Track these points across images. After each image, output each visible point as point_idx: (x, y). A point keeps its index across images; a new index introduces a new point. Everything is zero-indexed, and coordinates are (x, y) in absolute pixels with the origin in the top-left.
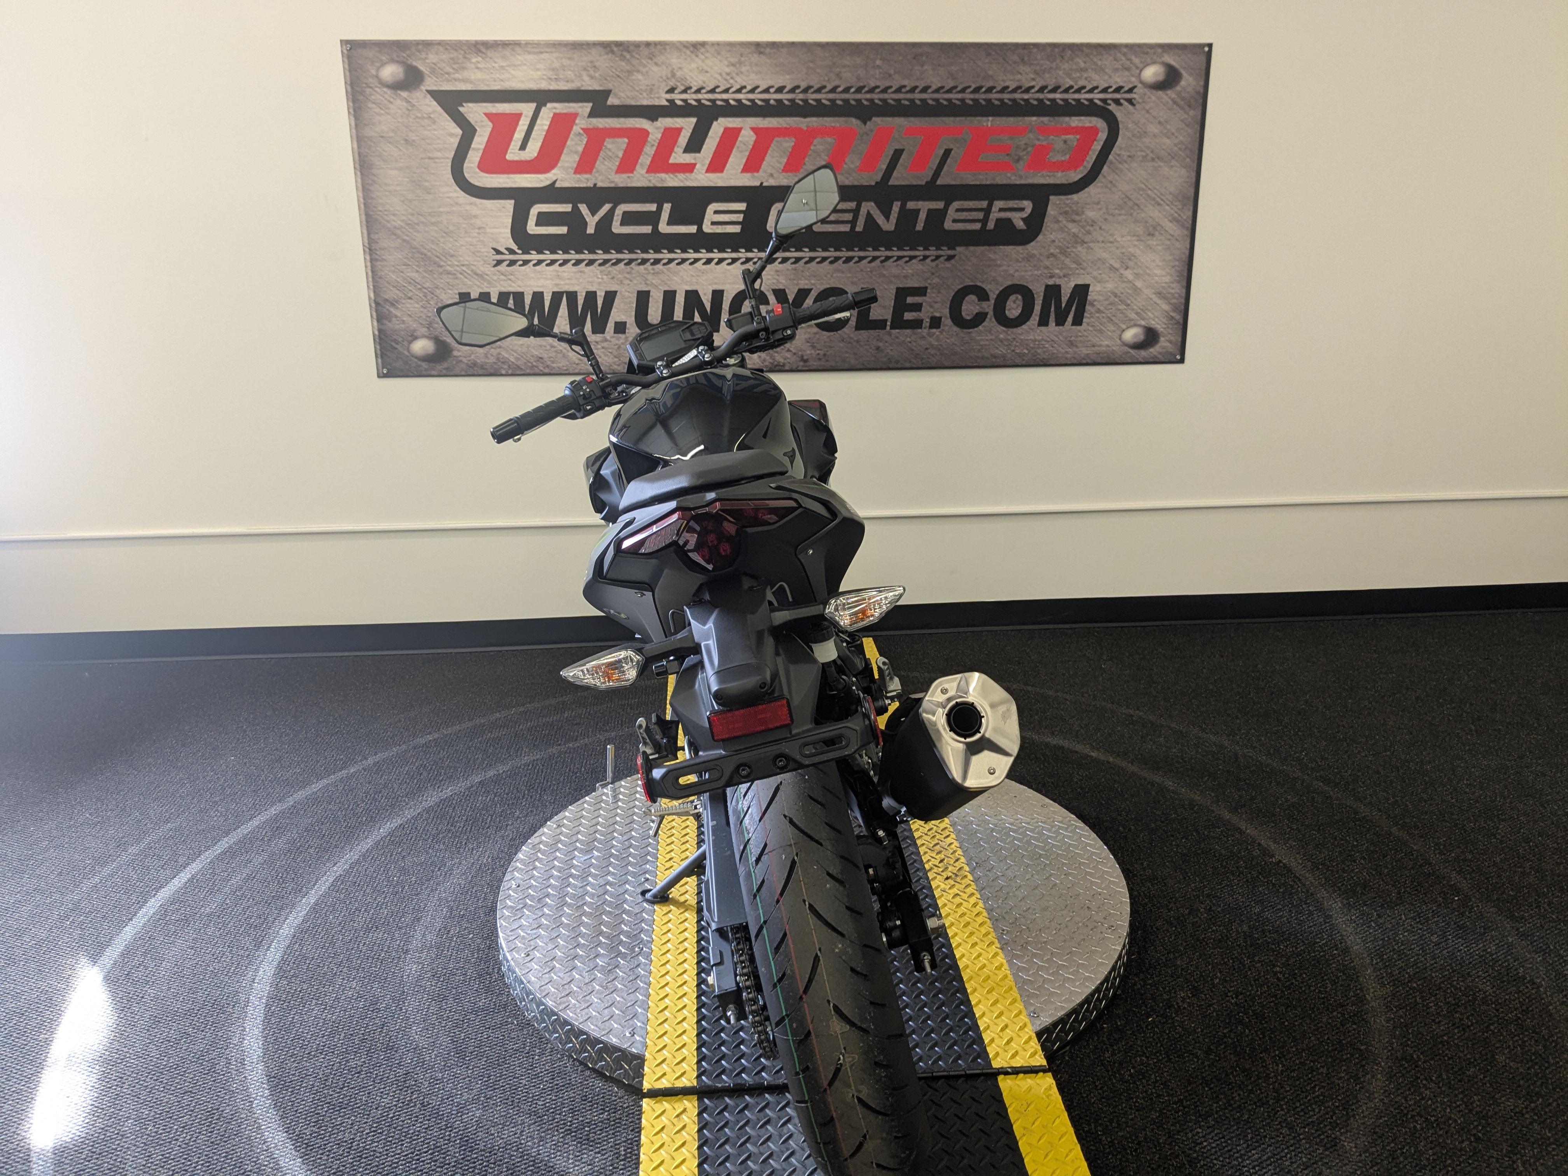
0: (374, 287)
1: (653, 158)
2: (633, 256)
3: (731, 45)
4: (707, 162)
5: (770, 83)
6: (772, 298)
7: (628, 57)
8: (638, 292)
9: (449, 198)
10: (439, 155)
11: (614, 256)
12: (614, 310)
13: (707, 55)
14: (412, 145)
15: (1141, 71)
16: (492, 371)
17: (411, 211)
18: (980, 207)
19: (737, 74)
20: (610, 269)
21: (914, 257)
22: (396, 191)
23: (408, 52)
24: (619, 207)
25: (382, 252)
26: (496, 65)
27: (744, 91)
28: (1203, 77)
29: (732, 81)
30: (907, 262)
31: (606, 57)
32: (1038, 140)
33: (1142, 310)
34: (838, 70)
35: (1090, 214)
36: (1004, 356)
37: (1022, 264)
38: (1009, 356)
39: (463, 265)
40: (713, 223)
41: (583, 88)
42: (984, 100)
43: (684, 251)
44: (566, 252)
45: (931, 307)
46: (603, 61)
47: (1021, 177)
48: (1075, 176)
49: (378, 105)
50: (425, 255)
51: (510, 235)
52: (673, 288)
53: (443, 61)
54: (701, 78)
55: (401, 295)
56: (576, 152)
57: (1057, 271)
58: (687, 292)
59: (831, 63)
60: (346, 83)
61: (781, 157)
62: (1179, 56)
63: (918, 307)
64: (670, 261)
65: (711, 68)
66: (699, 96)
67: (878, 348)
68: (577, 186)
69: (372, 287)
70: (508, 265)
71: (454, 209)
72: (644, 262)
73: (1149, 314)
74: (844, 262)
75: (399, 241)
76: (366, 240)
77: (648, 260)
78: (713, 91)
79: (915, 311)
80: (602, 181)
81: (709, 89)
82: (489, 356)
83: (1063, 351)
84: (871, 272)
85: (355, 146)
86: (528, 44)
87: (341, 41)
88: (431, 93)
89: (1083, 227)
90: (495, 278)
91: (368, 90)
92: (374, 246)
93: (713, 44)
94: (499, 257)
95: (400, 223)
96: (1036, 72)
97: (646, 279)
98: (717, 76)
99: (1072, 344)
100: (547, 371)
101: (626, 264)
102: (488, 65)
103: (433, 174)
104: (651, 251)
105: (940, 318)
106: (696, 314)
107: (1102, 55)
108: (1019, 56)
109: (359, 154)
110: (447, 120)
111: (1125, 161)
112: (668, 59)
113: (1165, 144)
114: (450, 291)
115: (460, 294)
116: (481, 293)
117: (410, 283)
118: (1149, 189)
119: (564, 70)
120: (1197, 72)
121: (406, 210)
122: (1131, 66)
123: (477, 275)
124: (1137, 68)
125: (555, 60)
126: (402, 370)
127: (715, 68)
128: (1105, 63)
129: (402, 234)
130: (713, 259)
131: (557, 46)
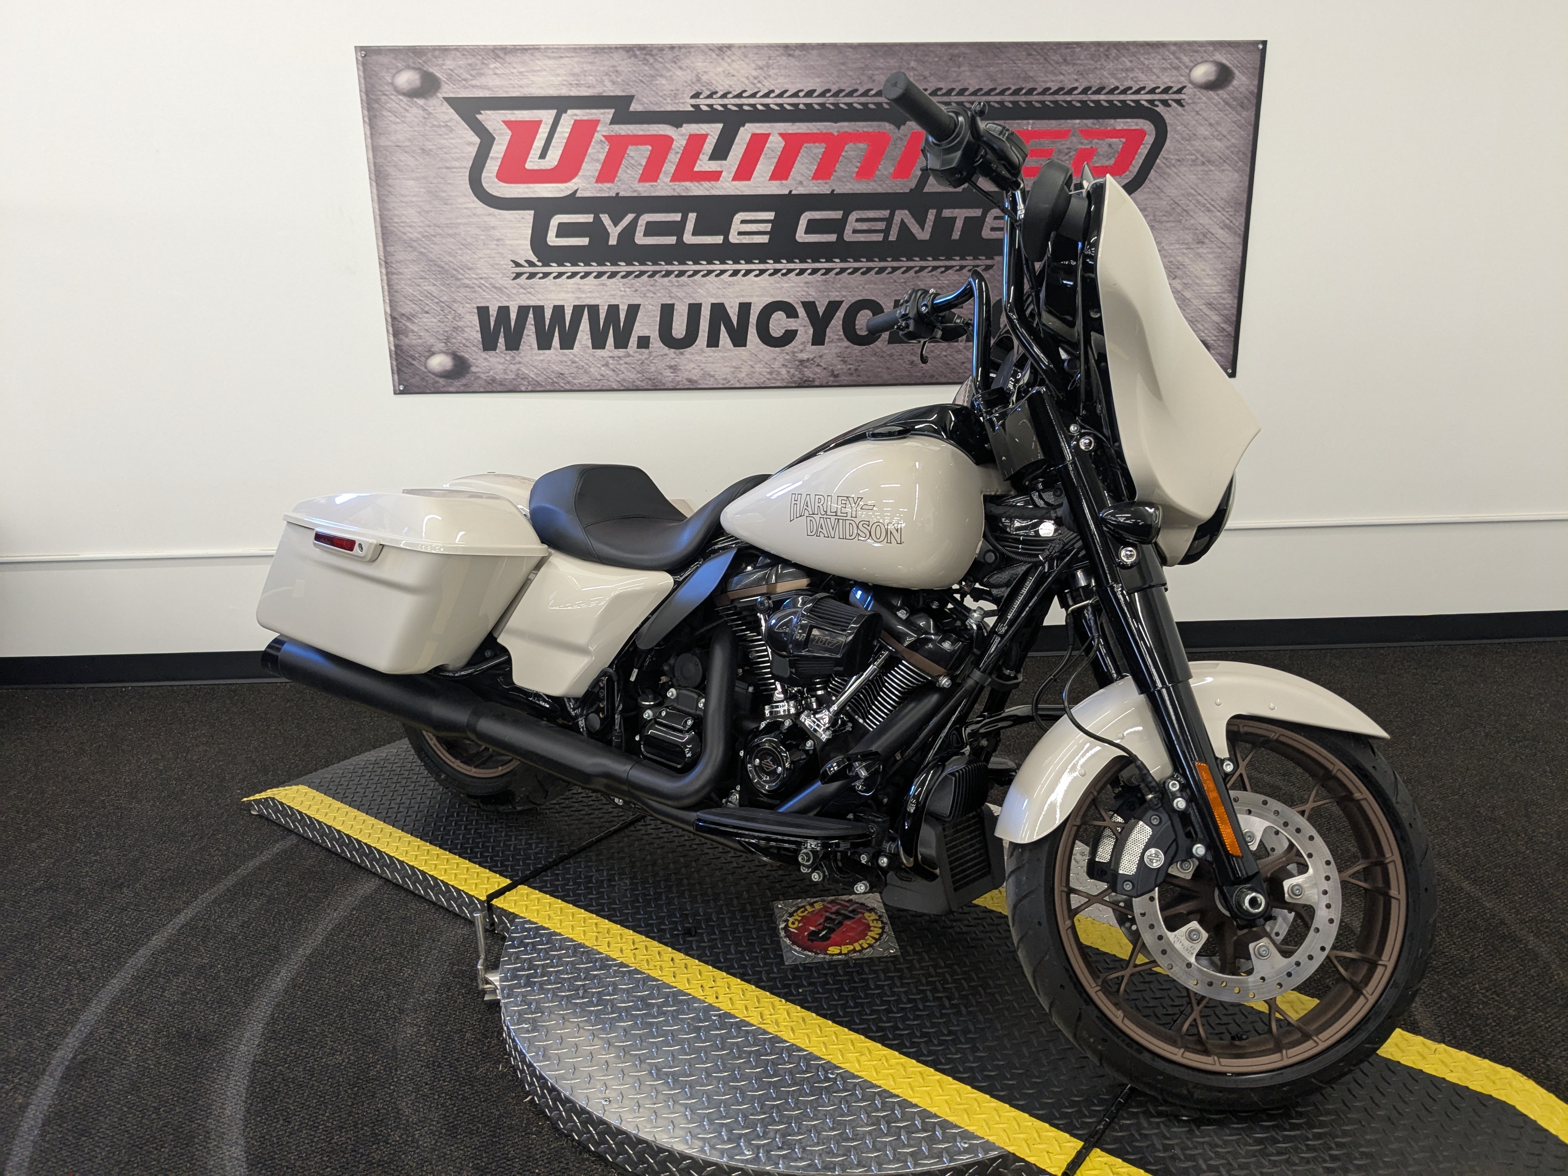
0: (390, 300)
3: (758, 47)
4: (735, 170)
5: (799, 87)
6: (801, 311)
7: (651, 60)
8: (662, 305)
9: (466, 208)
10: (457, 164)
11: (637, 268)
12: (637, 324)
13: (733, 58)
14: (428, 155)
15: (1190, 71)
16: (511, 387)
17: (427, 222)
19: (765, 78)
20: (633, 281)
21: (952, 267)
22: (413, 202)
23: (424, 58)
24: (642, 217)
25: (398, 264)
26: (514, 71)
27: (772, 95)
28: (1257, 76)
29: (759, 85)
30: (942, 272)
31: (629, 61)
34: (870, 72)
39: (481, 278)
40: (740, 233)
41: (605, 94)
43: (710, 263)
44: (587, 264)
46: (626, 65)
49: (394, 113)
50: (442, 268)
51: (529, 247)
52: (698, 301)
53: (460, 67)
55: (417, 309)
56: (598, 160)
58: (712, 304)
59: (863, 65)
60: (360, 91)
61: (811, 163)
62: (1232, 54)
64: (696, 273)
66: (725, 101)
67: (912, 363)
68: (599, 195)
69: (388, 301)
70: (528, 278)
71: (472, 220)
72: (668, 274)
73: (1199, 325)
74: (877, 273)
75: (416, 253)
76: (382, 253)
77: (671, 272)
78: (739, 96)
80: (625, 190)
81: (736, 93)
82: (508, 372)
84: (905, 283)
85: (371, 156)
86: (547, 48)
87: (356, 48)
88: (447, 99)
90: (514, 291)
91: (385, 97)
92: (390, 259)
93: (740, 47)
94: (519, 270)
95: (416, 235)
96: (1080, 73)
97: (670, 292)
98: (744, 80)
100: (568, 387)
101: (649, 277)
102: (507, 71)
103: (449, 184)
104: (676, 263)
106: (723, 328)
107: (1149, 54)
108: (1062, 56)
109: (375, 164)
110: (465, 128)
111: (1174, 166)
112: (693, 62)
113: (1216, 147)
114: (468, 305)
115: (478, 308)
116: (500, 307)
117: (427, 296)
118: (1199, 194)
119: (585, 76)
120: (1251, 70)
121: (422, 222)
122: (1180, 65)
123: (496, 288)
124: (1187, 67)
125: (575, 65)
126: (418, 387)
127: (743, 72)
128: (1152, 61)
129: (418, 247)
130: (740, 270)
131: (578, 50)
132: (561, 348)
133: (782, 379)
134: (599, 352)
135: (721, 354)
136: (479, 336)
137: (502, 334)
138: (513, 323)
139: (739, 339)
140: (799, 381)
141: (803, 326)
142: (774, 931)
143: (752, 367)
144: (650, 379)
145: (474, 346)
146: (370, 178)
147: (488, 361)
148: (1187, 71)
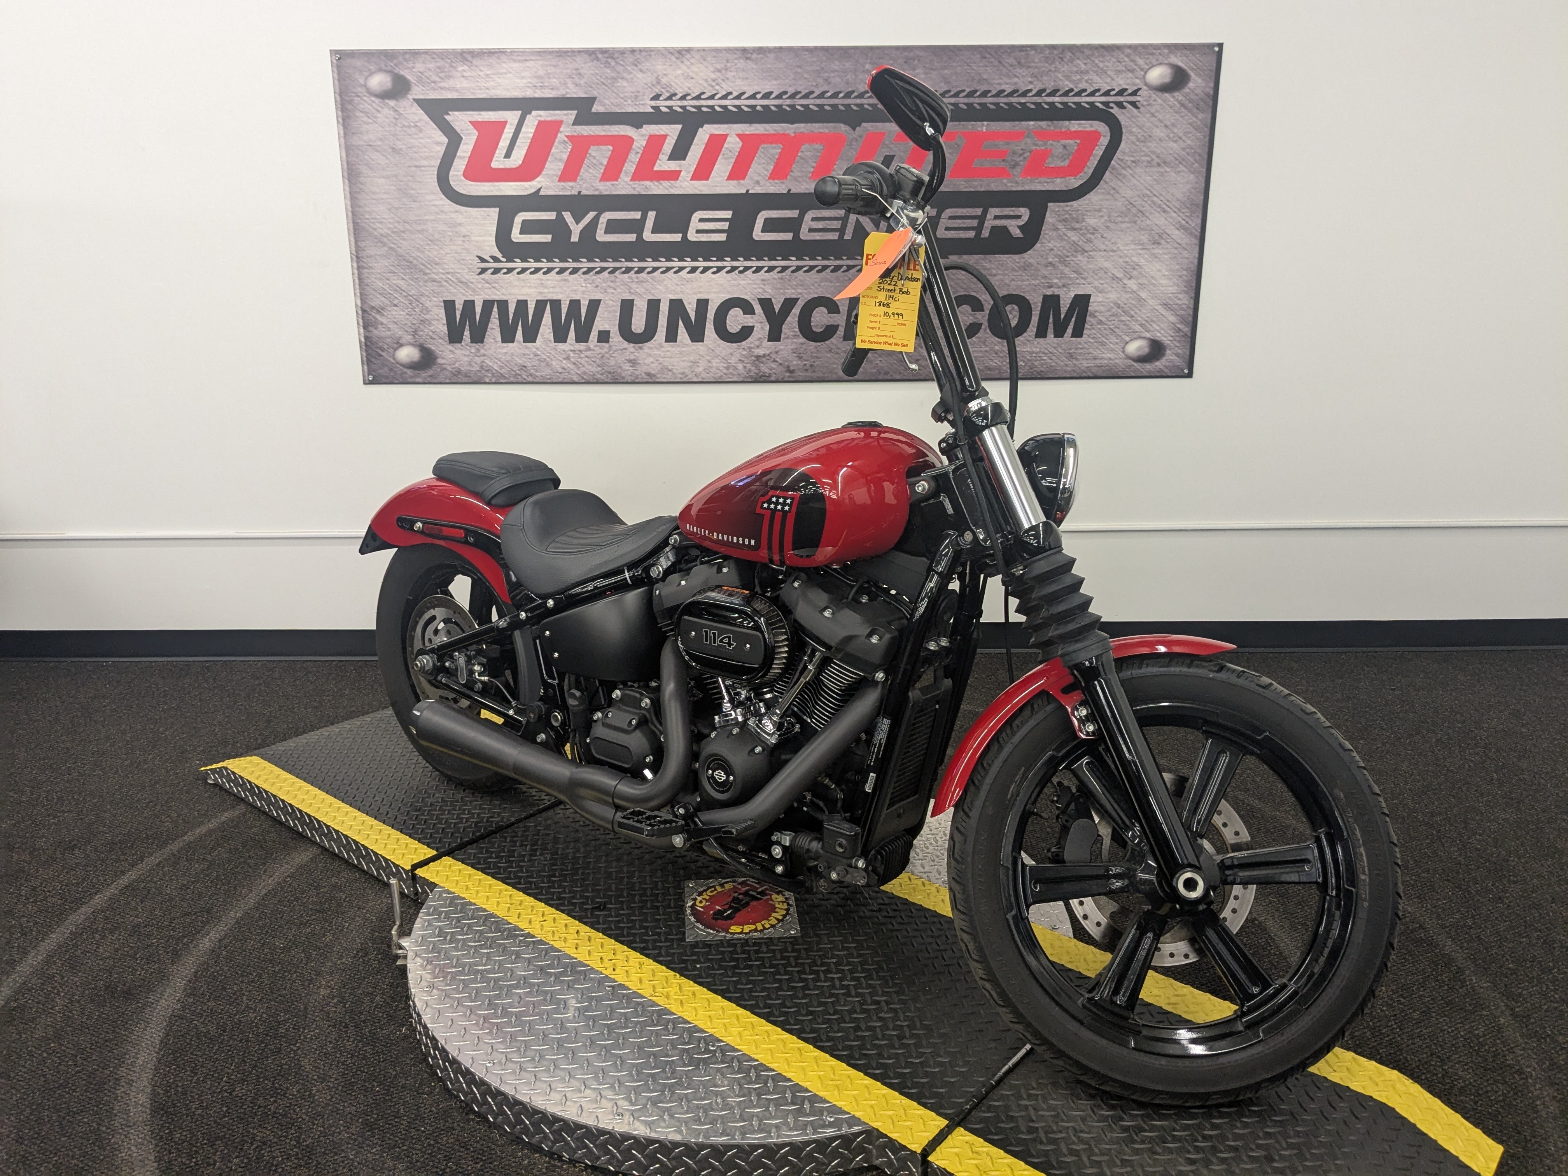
0: (361, 294)
1: (637, 166)
2: (617, 265)
3: (717, 50)
4: (693, 169)
5: (757, 89)
6: (758, 308)
7: (613, 64)
8: (623, 301)
9: (434, 206)
10: (425, 163)
11: (598, 264)
12: (597, 319)
13: (692, 61)
14: (399, 153)
15: (1146, 73)
16: (476, 379)
17: (397, 219)
18: (974, 214)
19: (723, 80)
20: (594, 277)
22: (382, 199)
23: (395, 61)
25: (369, 259)
26: (481, 74)
27: (730, 97)
28: (1213, 78)
29: (717, 87)
31: (590, 64)
32: (1036, 145)
33: (1147, 321)
34: (826, 75)
35: (1091, 221)
36: (1000, 369)
37: (1018, 274)
38: (1005, 368)
39: (448, 273)
40: (698, 231)
41: (568, 96)
42: (978, 104)
44: (550, 260)
46: (588, 68)
47: (1017, 183)
48: (1075, 182)
49: (366, 113)
50: (411, 262)
51: (494, 243)
52: (657, 297)
53: (429, 70)
54: (687, 84)
55: (387, 302)
56: (560, 160)
57: (1056, 281)
58: (672, 301)
59: (818, 68)
60: (335, 92)
61: (768, 163)
62: (1187, 57)
64: (655, 269)
65: (697, 75)
66: (685, 103)
68: (561, 193)
69: (358, 295)
70: (493, 273)
71: (440, 217)
72: (628, 270)
73: (1155, 325)
74: (832, 271)
75: (386, 249)
76: (353, 249)
77: (631, 269)
78: (698, 97)
80: (586, 189)
81: (694, 95)
82: (473, 364)
83: (1062, 363)
85: (344, 155)
86: (513, 52)
87: (331, 51)
88: (418, 101)
89: (1083, 235)
90: (480, 286)
91: (358, 98)
92: (361, 254)
93: (699, 50)
94: (484, 265)
95: (386, 230)
96: (1033, 76)
97: (631, 288)
98: (701, 81)
99: (1071, 356)
100: (530, 379)
101: (609, 273)
102: (474, 73)
103: (418, 182)
104: (635, 260)
106: (681, 323)
107: (1104, 56)
108: (1015, 59)
109: (348, 162)
110: (433, 129)
111: (1129, 167)
112: (652, 65)
113: (1172, 149)
114: (435, 299)
115: (445, 302)
116: (465, 301)
117: (396, 290)
118: (1155, 195)
119: (549, 78)
120: (1207, 72)
121: (392, 218)
122: (1135, 67)
123: (462, 283)
124: (1142, 70)
125: (540, 68)
126: (387, 377)
127: (700, 74)
128: (1107, 64)
129: (388, 242)
130: (697, 268)
131: (542, 53)
132: (524, 342)
133: (739, 374)
134: (561, 346)
135: (679, 349)
136: (445, 329)
137: (467, 327)
138: (478, 317)
139: (697, 335)
140: (755, 376)
141: (759, 322)
142: (682, 908)
143: (709, 362)
144: (610, 373)
145: (441, 338)
146: (343, 176)
147: (454, 353)
148: (1142, 73)
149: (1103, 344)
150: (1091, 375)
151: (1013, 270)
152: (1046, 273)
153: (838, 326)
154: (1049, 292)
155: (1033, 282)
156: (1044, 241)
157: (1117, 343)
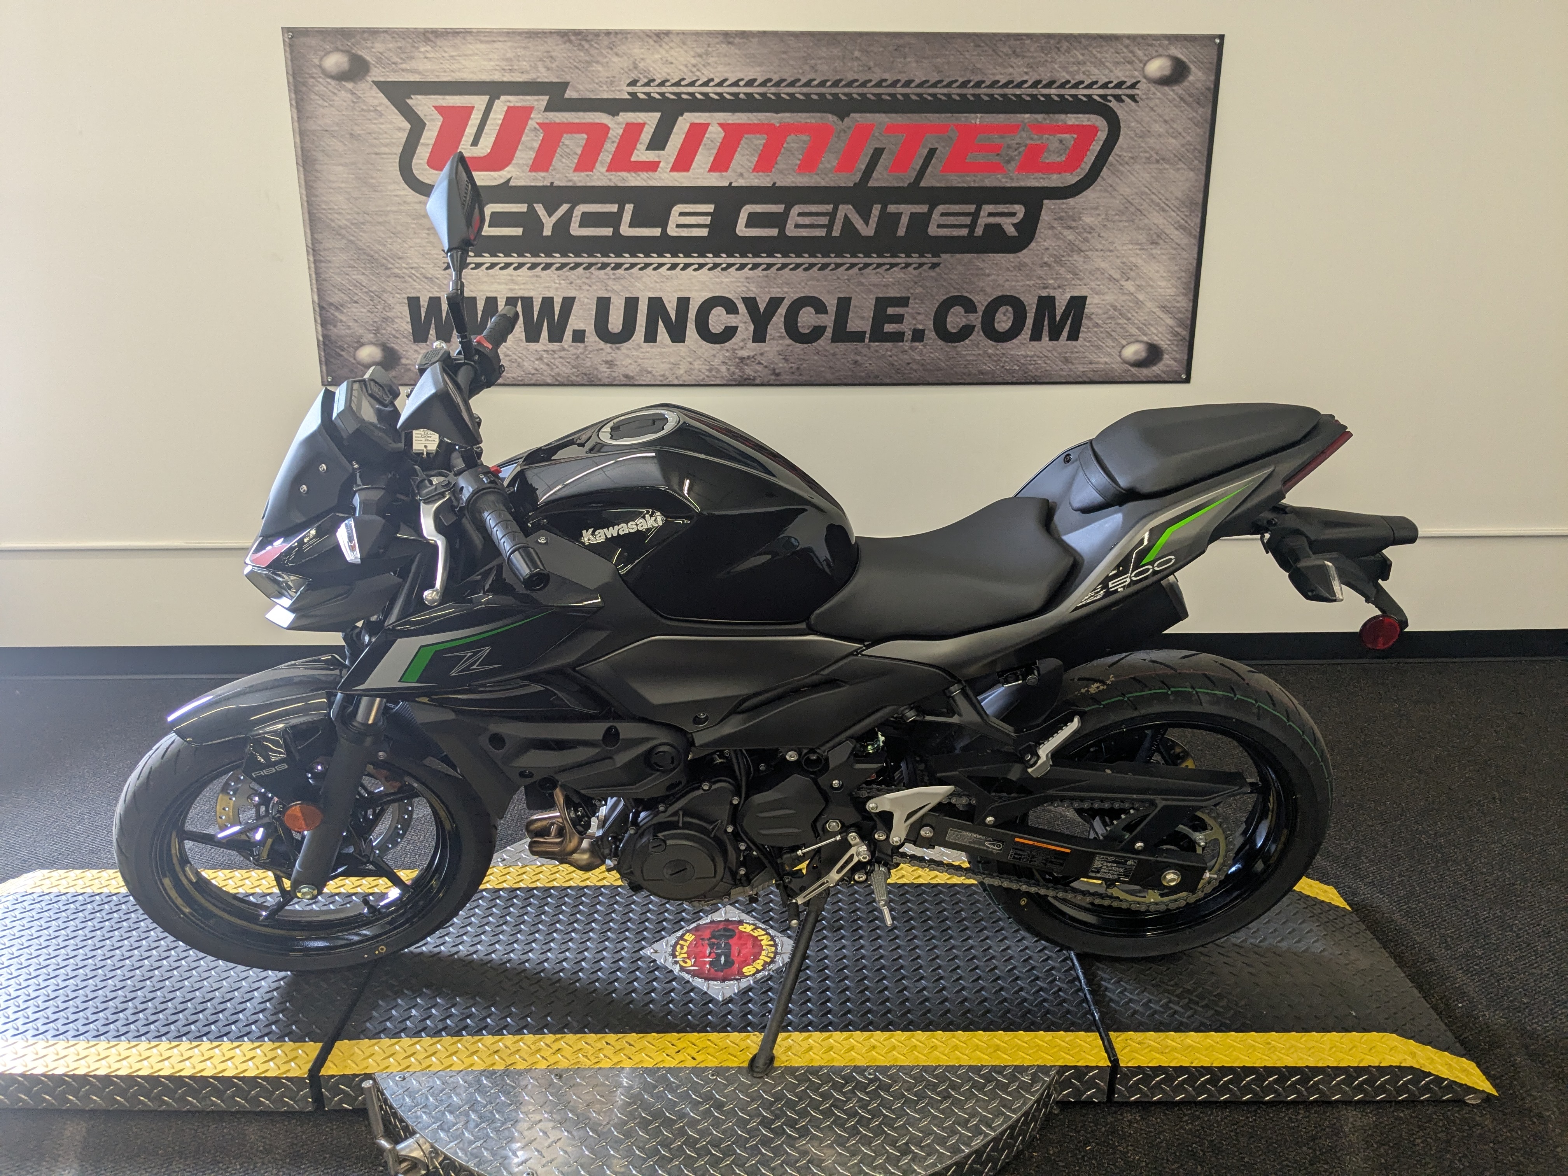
0: (318, 289)
1: (614, 155)
2: (592, 260)
3: (697, 34)
4: (673, 160)
5: (740, 75)
6: (741, 307)
7: (587, 46)
8: (598, 298)
9: (396, 196)
10: (386, 150)
11: (572, 259)
12: (572, 317)
13: (671, 44)
14: (357, 140)
15: (1145, 65)
17: (356, 210)
18: (967, 211)
19: (704, 66)
20: (568, 273)
21: (896, 265)
22: (341, 188)
23: (353, 40)
24: (577, 208)
25: (326, 252)
26: (446, 55)
27: (711, 84)
28: (1214, 71)
29: (698, 73)
30: (887, 270)
31: (563, 46)
32: (1032, 139)
35: (1087, 219)
36: (993, 372)
37: (1013, 274)
38: (998, 372)
39: (412, 268)
40: (678, 226)
41: (539, 80)
42: (972, 95)
43: (647, 255)
44: (521, 255)
45: (914, 318)
46: (560, 51)
47: (1012, 179)
48: (1071, 179)
49: (322, 97)
50: (372, 256)
52: (635, 295)
53: (390, 50)
54: (666, 70)
55: (347, 298)
56: (531, 149)
57: (1051, 282)
58: (650, 298)
59: (805, 55)
60: (287, 73)
61: (752, 155)
62: (1187, 49)
63: (899, 319)
64: (633, 265)
65: (677, 60)
66: (663, 89)
67: (856, 362)
68: (533, 184)
69: (315, 290)
71: (402, 208)
72: (604, 266)
73: (1152, 329)
74: (820, 269)
75: (345, 241)
76: (309, 241)
77: (608, 264)
78: (677, 84)
79: (896, 323)
80: (559, 180)
81: (673, 81)
83: (1058, 368)
84: (848, 280)
85: (298, 140)
86: (480, 32)
87: (282, 28)
88: (377, 84)
89: (1079, 234)
91: (312, 80)
92: (317, 247)
93: (678, 33)
95: (345, 222)
96: (1029, 66)
97: (607, 285)
98: (682, 68)
99: (1067, 361)
101: (584, 269)
102: (438, 55)
103: (379, 170)
104: (612, 255)
105: (924, 330)
106: (660, 323)
107: (1101, 47)
108: (1010, 47)
109: (302, 148)
110: (396, 114)
111: (1127, 163)
112: (629, 49)
113: (1171, 145)
114: (398, 296)
115: (408, 298)
116: (430, 298)
117: (356, 286)
118: (1153, 193)
119: (519, 61)
120: (1208, 65)
121: (351, 209)
122: (1134, 58)
123: (427, 278)
124: (1141, 61)
125: (509, 50)
127: (681, 59)
128: (1105, 55)
129: (347, 235)
130: (679, 264)
131: (511, 34)
133: (722, 377)
134: (533, 346)
135: (659, 350)
136: (409, 327)
137: (433, 326)
138: (443, 315)
139: (678, 335)
140: (739, 379)
141: (743, 322)
143: (691, 364)
144: (585, 374)
145: (404, 337)
146: (297, 163)
147: (418, 353)
148: (1141, 65)
149: (1098, 347)
150: (1087, 380)
151: (1008, 269)
152: (1039, 272)
153: (825, 327)
154: (1044, 294)
155: (1028, 282)
156: (1039, 240)
157: (1113, 347)
